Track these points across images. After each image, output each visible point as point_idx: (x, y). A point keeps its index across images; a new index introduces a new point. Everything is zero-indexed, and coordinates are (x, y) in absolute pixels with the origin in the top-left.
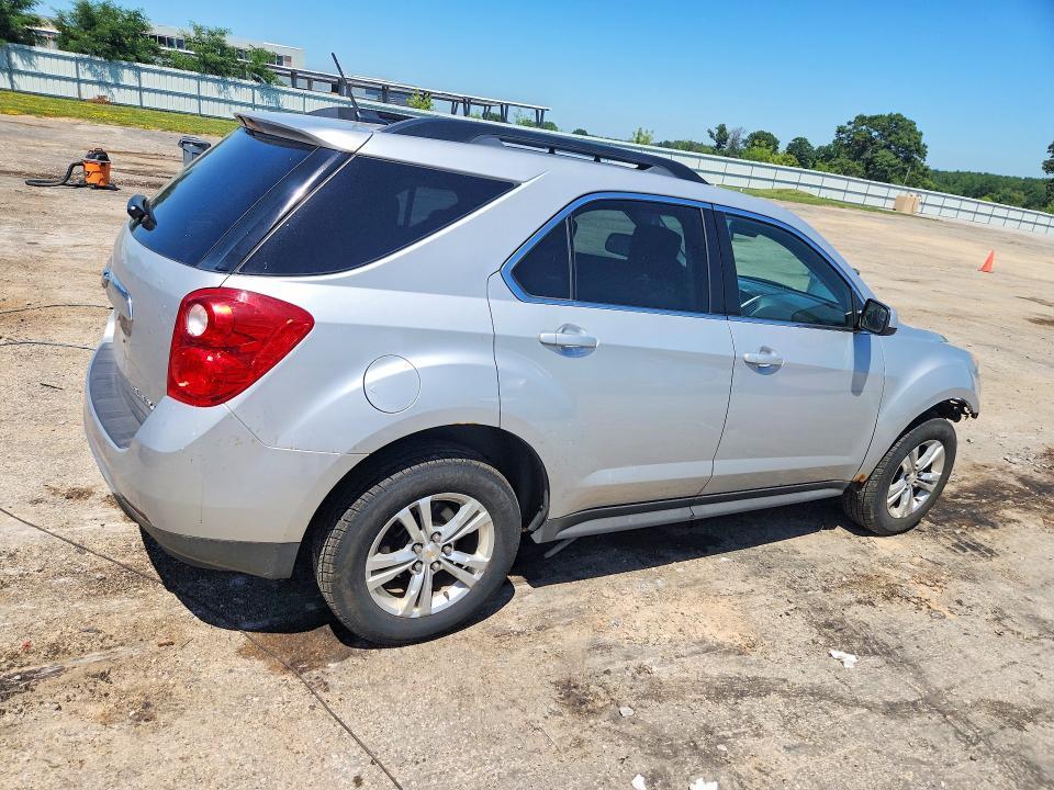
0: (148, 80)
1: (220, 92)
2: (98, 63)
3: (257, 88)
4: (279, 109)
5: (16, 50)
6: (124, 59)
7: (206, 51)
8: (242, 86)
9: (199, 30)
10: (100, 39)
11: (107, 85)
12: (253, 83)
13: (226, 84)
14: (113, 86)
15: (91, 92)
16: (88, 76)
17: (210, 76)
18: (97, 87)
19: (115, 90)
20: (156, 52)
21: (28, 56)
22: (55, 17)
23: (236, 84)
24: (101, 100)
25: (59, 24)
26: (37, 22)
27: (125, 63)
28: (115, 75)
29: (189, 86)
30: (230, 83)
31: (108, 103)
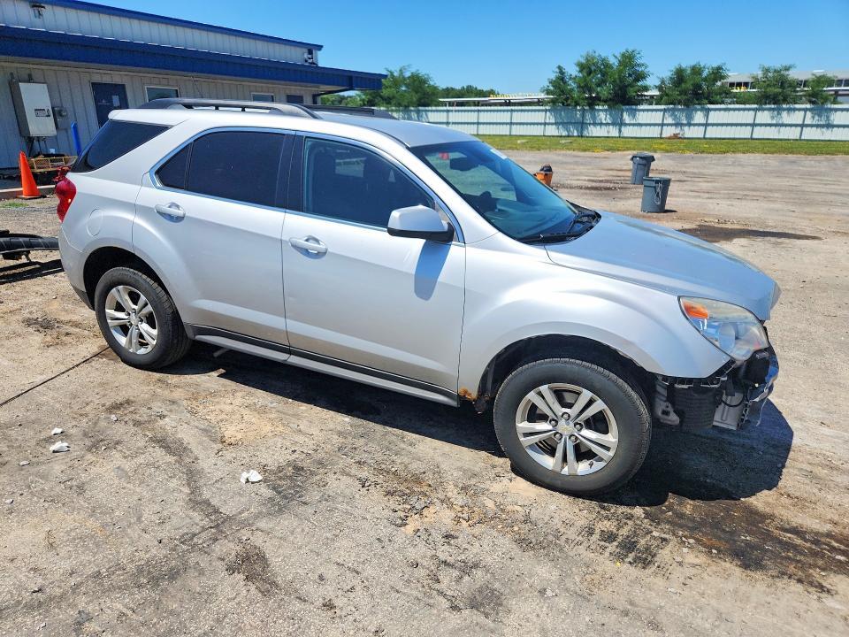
0: (715, 117)
1: (773, 118)
2: (679, 110)
3: (810, 110)
4: (829, 126)
5: (627, 110)
6: (699, 104)
7: (768, 86)
8: (795, 110)
9: (767, 71)
10: (684, 92)
11: (682, 125)
12: (808, 106)
13: (779, 110)
14: (685, 125)
15: (669, 132)
16: (669, 120)
17: (768, 106)
18: (674, 127)
19: (686, 128)
20: (728, 93)
21: (633, 113)
22: (658, 83)
23: (789, 110)
24: (676, 136)
25: (660, 88)
26: (646, 88)
27: (698, 107)
28: (689, 117)
29: (747, 117)
30: (784, 110)
31: (680, 138)
